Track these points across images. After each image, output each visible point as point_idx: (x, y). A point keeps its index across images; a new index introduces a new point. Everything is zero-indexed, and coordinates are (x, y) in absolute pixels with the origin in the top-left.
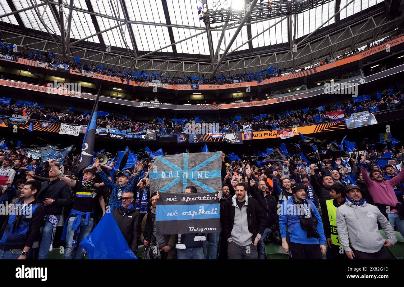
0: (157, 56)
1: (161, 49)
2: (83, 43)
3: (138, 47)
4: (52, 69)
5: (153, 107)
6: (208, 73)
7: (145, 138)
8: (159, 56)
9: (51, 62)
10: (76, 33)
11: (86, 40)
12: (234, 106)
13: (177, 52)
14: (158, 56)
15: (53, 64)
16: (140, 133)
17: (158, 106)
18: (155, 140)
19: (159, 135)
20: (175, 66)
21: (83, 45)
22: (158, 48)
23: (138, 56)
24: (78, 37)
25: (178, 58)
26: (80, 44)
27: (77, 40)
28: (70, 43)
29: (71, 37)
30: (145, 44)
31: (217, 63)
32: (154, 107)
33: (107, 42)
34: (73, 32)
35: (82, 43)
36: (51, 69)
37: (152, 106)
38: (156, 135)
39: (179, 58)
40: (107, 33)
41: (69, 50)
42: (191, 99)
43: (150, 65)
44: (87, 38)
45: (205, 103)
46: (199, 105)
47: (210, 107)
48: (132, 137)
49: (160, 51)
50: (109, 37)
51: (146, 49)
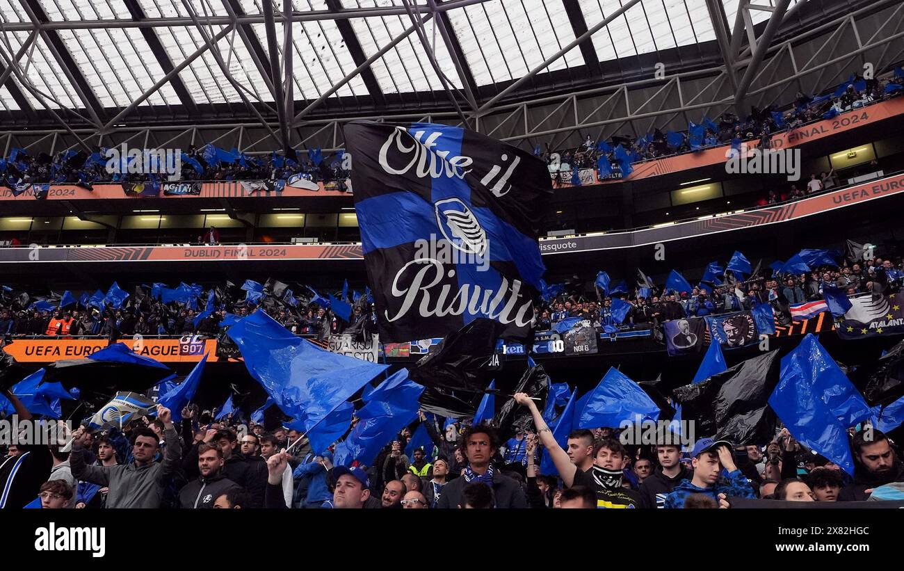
0: (535, 90)
1: (546, 65)
2: (330, 105)
3: (475, 78)
4: (275, 196)
5: (558, 250)
6: (718, 102)
7: (562, 350)
8: (542, 88)
9: (270, 178)
10: (305, 83)
11: (334, 95)
12: (846, 198)
13: (600, 60)
14: (539, 89)
15: (274, 180)
16: (544, 336)
17: (574, 245)
18: (596, 351)
19: (603, 336)
20: (598, 106)
21: (328, 113)
22: (535, 62)
23: (480, 105)
24: (312, 95)
25: (604, 77)
26: (321, 110)
27: (311, 101)
28: (295, 115)
29: (297, 97)
30: (495, 61)
31: (749, 61)
32: (562, 250)
33: (387, 87)
34: (299, 82)
35: (323, 108)
36: (273, 194)
37: (556, 247)
38: (595, 336)
39: (607, 76)
40: (385, 58)
41: (296, 135)
42: (674, 205)
43: (519, 121)
44: (335, 90)
45: (732, 209)
46: (710, 217)
47: (754, 219)
48: (522, 351)
49: (545, 70)
50: (390, 69)
51: (501, 76)
